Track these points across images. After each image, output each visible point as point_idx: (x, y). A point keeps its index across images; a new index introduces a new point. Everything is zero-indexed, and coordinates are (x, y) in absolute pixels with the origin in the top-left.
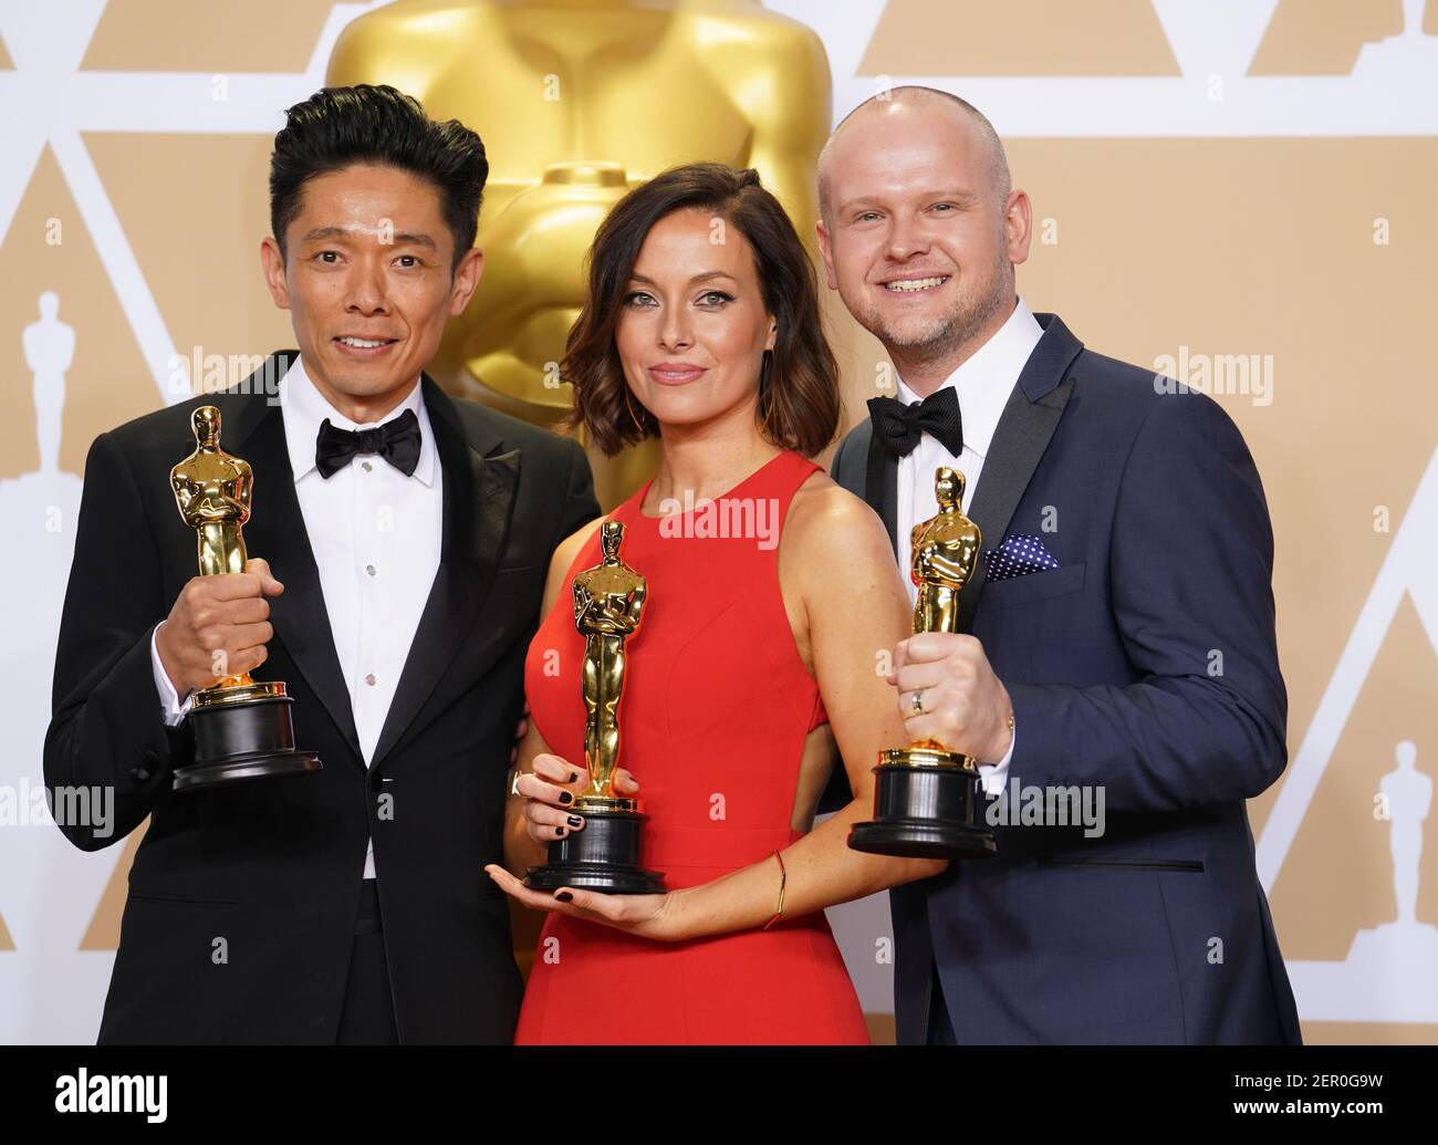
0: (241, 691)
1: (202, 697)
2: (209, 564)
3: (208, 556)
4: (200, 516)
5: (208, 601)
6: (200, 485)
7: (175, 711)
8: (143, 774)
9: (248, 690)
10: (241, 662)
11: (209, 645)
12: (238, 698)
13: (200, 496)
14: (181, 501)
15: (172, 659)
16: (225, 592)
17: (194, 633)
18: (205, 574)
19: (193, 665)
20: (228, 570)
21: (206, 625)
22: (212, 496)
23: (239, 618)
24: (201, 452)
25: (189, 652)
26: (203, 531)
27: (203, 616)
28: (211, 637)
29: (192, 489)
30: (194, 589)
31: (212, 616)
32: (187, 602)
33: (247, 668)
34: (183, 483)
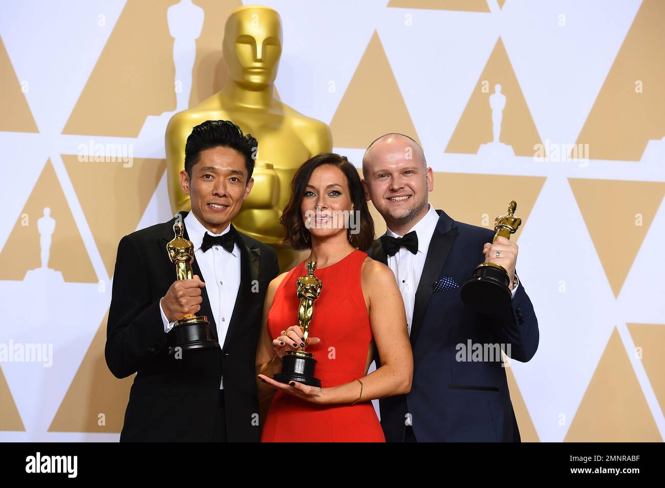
0: (193, 319)
1: (179, 322)
2: (181, 277)
3: (180, 274)
4: (178, 259)
5: (182, 288)
6: (178, 249)
7: (168, 326)
8: (153, 350)
9: (195, 319)
10: (193, 309)
11: (183, 303)
12: (192, 321)
13: (177, 252)
14: (171, 255)
15: (167, 309)
16: (188, 285)
17: (177, 299)
18: (179, 279)
19: (176, 311)
20: (187, 278)
21: (181, 296)
22: (182, 253)
23: (192, 295)
24: (177, 238)
25: (176, 307)
26: (178, 265)
27: (180, 293)
28: (183, 301)
29: (174, 250)
30: (177, 285)
31: (183, 293)
32: (174, 289)
33: (194, 312)
34: (171, 249)
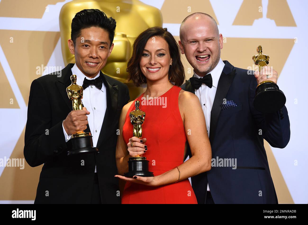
0: (82, 134)
1: (74, 136)
2: (75, 108)
3: (75, 106)
4: (73, 97)
5: (76, 116)
6: (73, 91)
7: (68, 138)
8: (57, 151)
9: (84, 134)
10: (82, 128)
11: (76, 125)
12: (82, 136)
13: (73, 93)
14: (69, 95)
15: (67, 128)
16: (79, 113)
17: (72, 122)
18: (74, 110)
19: (72, 129)
20: (79, 109)
21: (75, 120)
22: (76, 93)
23: (82, 119)
24: (73, 84)
25: (72, 127)
26: (74, 101)
27: (75, 118)
28: (76, 123)
29: (71, 92)
30: (73, 113)
31: (76, 119)
32: (71, 116)
33: (83, 130)
34: (69, 91)
